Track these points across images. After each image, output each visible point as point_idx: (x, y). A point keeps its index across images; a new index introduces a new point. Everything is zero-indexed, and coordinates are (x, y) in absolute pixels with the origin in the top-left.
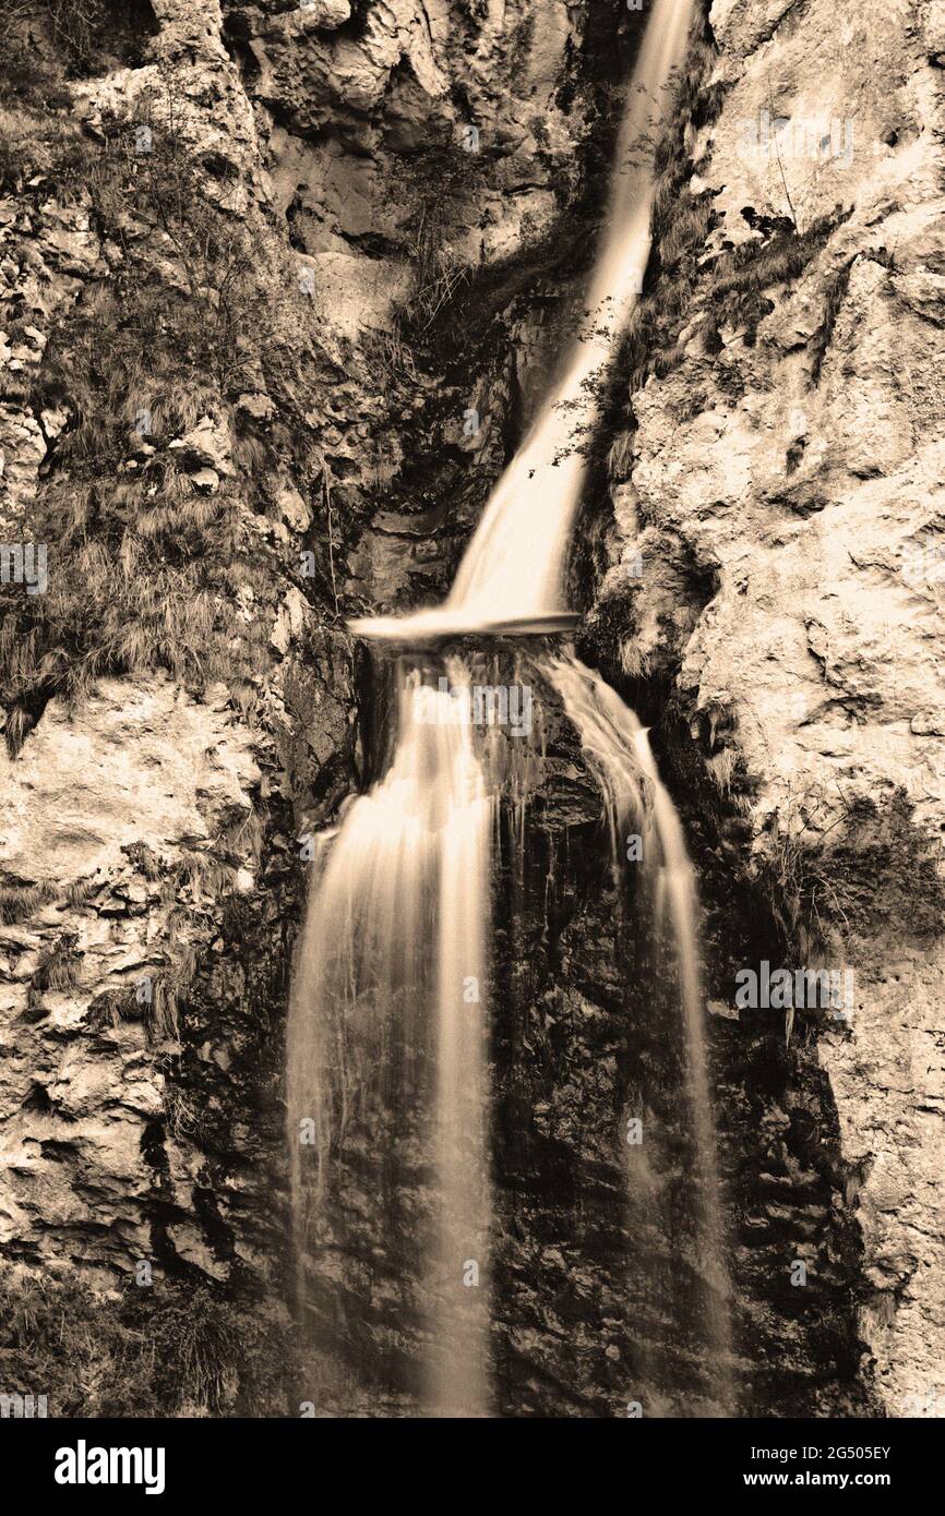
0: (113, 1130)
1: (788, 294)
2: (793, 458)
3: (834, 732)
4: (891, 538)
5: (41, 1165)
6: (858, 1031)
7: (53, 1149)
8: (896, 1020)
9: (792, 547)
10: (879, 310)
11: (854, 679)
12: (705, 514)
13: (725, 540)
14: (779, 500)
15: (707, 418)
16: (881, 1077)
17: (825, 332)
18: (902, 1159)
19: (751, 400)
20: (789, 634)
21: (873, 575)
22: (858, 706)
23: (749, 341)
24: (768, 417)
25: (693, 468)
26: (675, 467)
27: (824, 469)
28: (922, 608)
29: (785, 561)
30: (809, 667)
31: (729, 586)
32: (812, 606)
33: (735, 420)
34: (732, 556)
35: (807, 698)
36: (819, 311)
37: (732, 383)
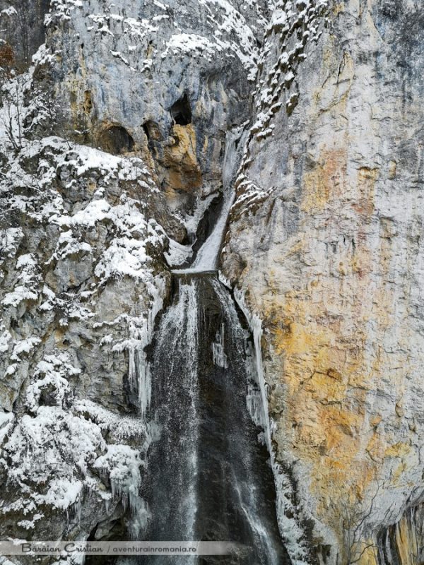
0: (117, 375)
1: (262, 205)
2: (262, 239)
3: (269, 296)
4: (282, 257)
5: (102, 382)
6: (273, 359)
7: (105, 379)
8: (281, 356)
9: (262, 258)
10: (281, 209)
11: (274, 286)
12: (244, 250)
13: (248, 256)
14: (259, 248)
15: (245, 230)
16: (278, 368)
17: (270, 214)
18: (282, 385)
19: (254, 227)
20: (260, 275)
21: (278, 264)
22: (275, 291)
23: (254, 215)
24: (258, 231)
25: (242, 240)
26: (238, 240)
27: (269, 242)
28: (288, 271)
29: (261, 260)
30: (265, 283)
31: (249, 266)
32: (265, 270)
33: (250, 231)
34: (249, 259)
35: (264, 289)
36: (269, 209)
37: (250, 224)
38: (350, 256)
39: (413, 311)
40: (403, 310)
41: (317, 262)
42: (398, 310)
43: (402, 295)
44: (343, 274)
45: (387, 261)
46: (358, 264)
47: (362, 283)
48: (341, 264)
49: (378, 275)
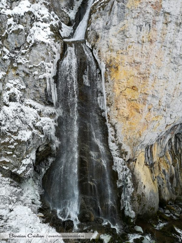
0: (42, 89)
1: (107, 5)
2: (107, 23)
3: (109, 53)
4: (116, 33)
5: (35, 92)
6: (109, 82)
7: (37, 90)
8: (113, 81)
9: (106, 33)
10: (117, 7)
11: (111, 47)
12: (98, 29)
13: (100, 32)
14: (105, 28)
15: (99, 18)
16: (111, 86)
17: (111, 10)
18: (113, 93)
19: (103, 17)
20: (105, 42)
21: (114, 37)
22: (112, 50)
23: (103, 10)
24: (105, 19)
25: (97, 24)
26: (95, 24)
27: (110, 25)
28: (119, 40)
29: (106, 35)
30: (107, 46)
31: (100, 37)
32: (108, 39)
33: (101, 19)
34: (100, 34)
35: (107, 49)
36: (110, 6)
37: (101, 15)
38: (147, 33)
39: (172, 60)
40: (168, 60)
41: (132, 36)
42: (166, 59)
43: (169, 52)
44: (144, 42)
45: (164, 36)
46: (151, 37)
47: (152, 47)
48: (143, 37)
49: (159, 42)
